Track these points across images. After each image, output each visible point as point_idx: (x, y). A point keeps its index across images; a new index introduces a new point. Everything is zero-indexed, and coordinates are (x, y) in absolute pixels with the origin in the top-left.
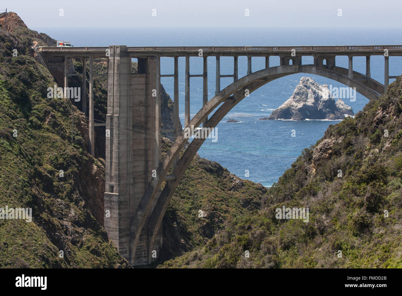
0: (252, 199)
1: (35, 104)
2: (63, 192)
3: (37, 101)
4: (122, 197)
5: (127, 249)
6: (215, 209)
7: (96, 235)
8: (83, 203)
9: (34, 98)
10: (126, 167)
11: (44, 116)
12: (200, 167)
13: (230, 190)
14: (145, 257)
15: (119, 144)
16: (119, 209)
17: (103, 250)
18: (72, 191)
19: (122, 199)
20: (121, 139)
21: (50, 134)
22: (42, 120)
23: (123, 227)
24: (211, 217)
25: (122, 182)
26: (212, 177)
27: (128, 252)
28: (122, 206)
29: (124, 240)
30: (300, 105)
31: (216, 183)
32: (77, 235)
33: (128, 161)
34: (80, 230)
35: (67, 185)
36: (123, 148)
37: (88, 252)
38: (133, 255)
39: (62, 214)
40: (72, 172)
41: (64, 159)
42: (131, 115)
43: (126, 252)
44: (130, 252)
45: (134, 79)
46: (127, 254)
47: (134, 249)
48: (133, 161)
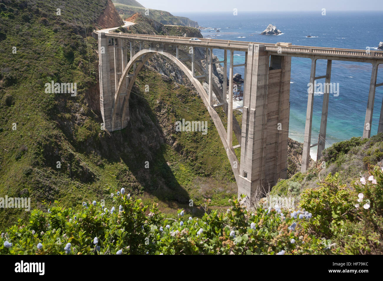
0: (182, 94)
1: (75, 58)
2: (79, 99)
3: (77, 56)
4: (105, 102)
5: (110, 124)
6: (163, 99)
7: (92, 120)
8: (87, 105)
9: (76, 55)
10: (107, 88)
11: (78, 63)
12: (162, 79)
13: (173, 90)
14: (120, 126)
15: (103, 78)
16: (104, 107)
17: (94, 127)
18: (84, 99)
19: (106, 102)
20: (103, 76)
21: (79, 72)
22: (77, 65)
23: (107, 115)
24: (161, 103)
25: (105, 95)
26: (166, 84)
27: (110, 125)
28: (105, 106)
29: (107, 120)
30: (268, 31)
31: (167, 87)
32: (81, 120)
33: (108, 86)
34: (84, 117)
35: (82, 96)
36: (105, 80)
37: (85, 128)
38: (113, 126)
39: (76, 110)
40: (85, 90)
41: (82, 84)
42: (109, 65)
43: (109, 125)
44: (111, 125)
45: (110, 48)
46: (110, 126)
47: (113, 124)
48: (111, 85)
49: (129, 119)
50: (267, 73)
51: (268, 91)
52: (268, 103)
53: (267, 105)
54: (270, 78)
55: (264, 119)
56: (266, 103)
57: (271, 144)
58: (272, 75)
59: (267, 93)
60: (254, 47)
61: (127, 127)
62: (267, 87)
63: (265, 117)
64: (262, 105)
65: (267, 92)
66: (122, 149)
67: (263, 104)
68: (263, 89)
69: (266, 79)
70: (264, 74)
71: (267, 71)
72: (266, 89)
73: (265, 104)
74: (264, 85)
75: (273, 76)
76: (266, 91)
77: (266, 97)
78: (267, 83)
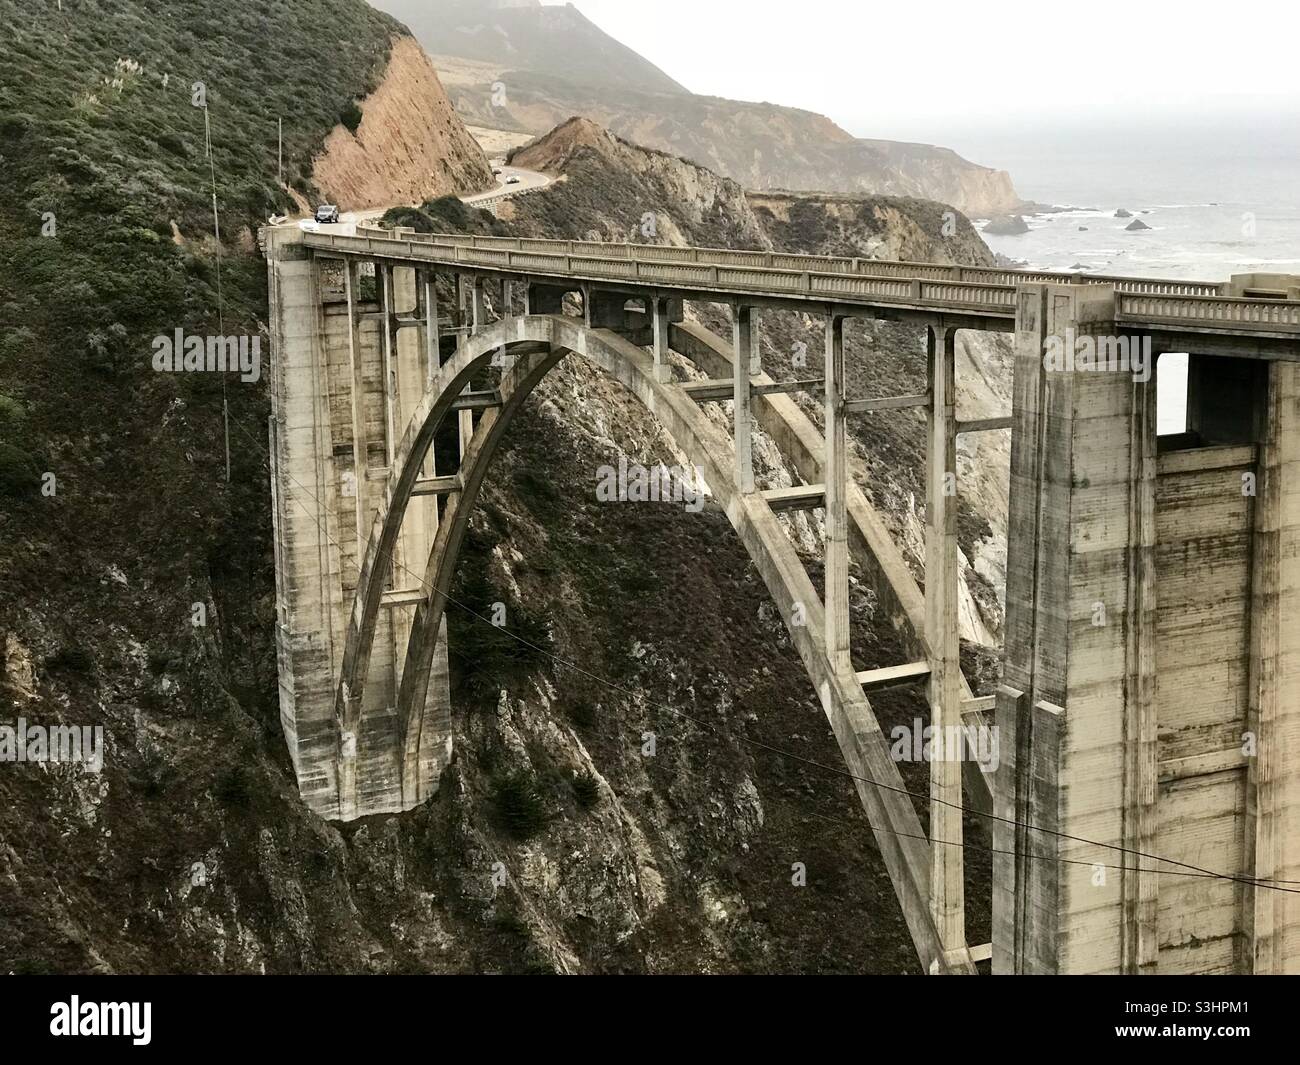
4: (304, 640)
5: (330, 775)
10: (316, 558)
14: (392, 793)
16: (295, 672)
19: (305, 644)
25: (305, 599)
27: (331, 782)
28: (303, 665)
29: (316, 751)
33: (323, 543)
38: (348, 790)
42: (326, 419)
43: (324, 783)
44: (338, 782)
45: (332, 321)
46: (330, 790)
47: (349, 777)
48: (342, 541)
49: (449, 747)
50: (1140, 469)
51: (1155, 588)
52: (1159, 671)
53: (1152, 682)
54: (1161, 506)
55: (1136, 771)
56: (1144, 670)
57: (1196, 943)
58: (1184, 482)
59: (1148, 601)
60: (1050, 304)
61: (436, 797)
62: (1147, 560)
63: (1143, 756)
64: (1113, 682)
65: (1146, 595)
66: (401, 931)
67: (1118, 671)
68: (1121, 576)
69: (1134, 512)
70: (1122, 475)
71: (1140, 459)
72: (1139, 579)
73: (1136, 675)
74: (1127, 549)
75: (1194, 492)
76: (1138, 591)
77: (1146, 631)
78: (1148, 538)
